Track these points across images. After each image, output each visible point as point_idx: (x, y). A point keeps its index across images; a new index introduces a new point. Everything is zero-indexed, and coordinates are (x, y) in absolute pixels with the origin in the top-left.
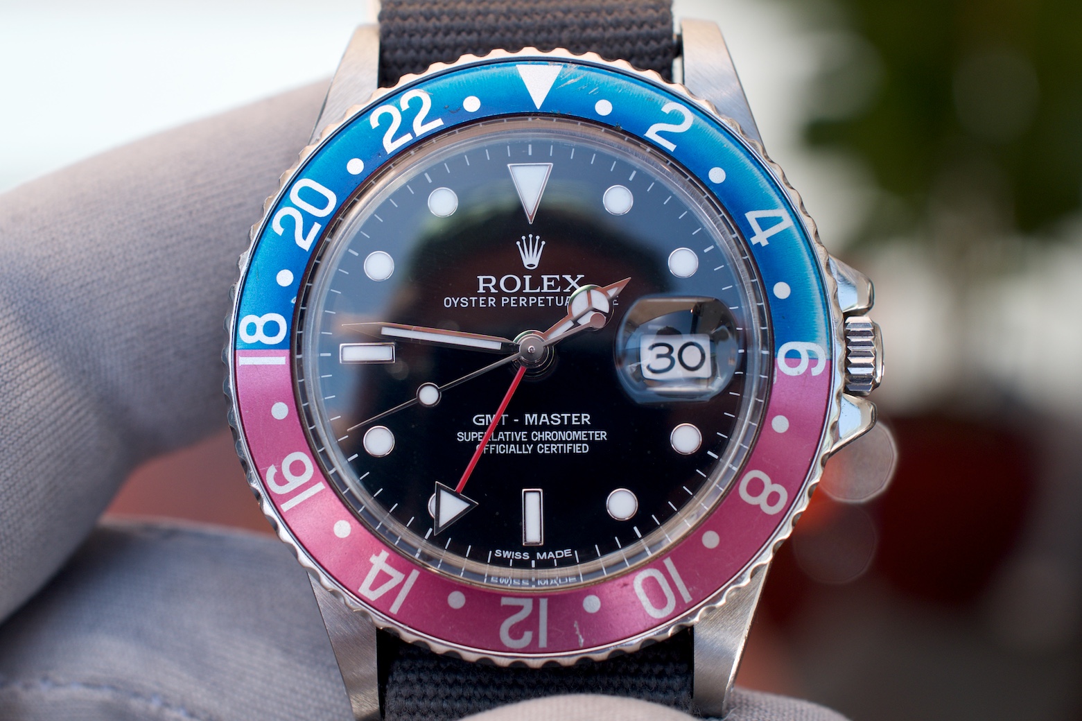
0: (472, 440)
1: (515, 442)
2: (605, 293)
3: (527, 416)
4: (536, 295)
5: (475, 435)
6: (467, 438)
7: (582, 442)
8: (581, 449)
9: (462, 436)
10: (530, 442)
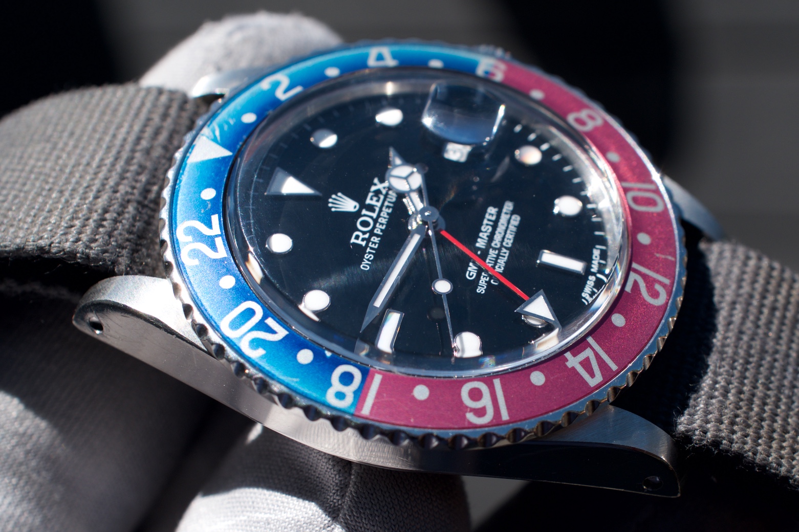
0: (486, 284)
1: (497, 258)
2: (396, 166)
3: (477, 245)
4: (381, 210)
5: (482, 282)
6: (483, 287)
7: (510, 219)
8: (516, 220)
9: (481, 290)
10: (500, 250)
